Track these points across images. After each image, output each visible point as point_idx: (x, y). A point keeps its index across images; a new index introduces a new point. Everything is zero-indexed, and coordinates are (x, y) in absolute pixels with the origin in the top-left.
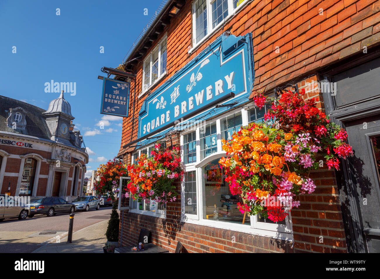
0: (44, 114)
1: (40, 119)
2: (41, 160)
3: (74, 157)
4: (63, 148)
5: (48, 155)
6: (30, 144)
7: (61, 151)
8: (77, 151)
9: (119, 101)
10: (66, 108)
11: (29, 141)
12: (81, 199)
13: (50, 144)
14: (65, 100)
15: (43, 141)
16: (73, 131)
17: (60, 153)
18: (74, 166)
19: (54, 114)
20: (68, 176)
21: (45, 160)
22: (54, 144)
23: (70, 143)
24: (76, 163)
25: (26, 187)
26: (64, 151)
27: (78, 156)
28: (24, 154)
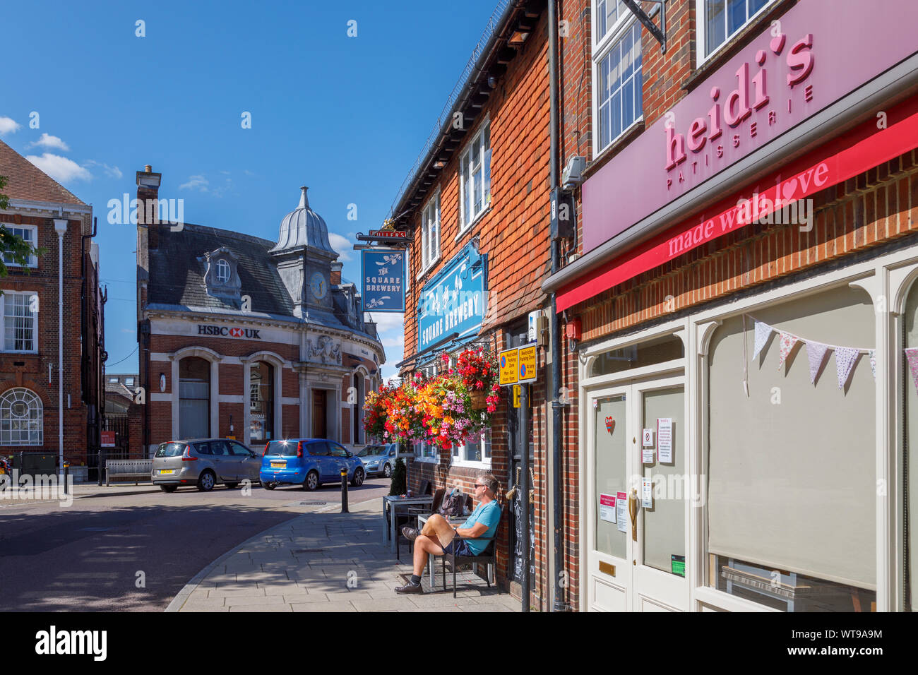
0: (272, 253)
1: (266, 267)
2: (282, 365)
3: (349, 352)
4: (321, 334)
5: (292, 352)
6: (255, 331)
7: (319, 341)
8: (354, 336)
9: (389, 287)
10: (317, 234)
11: (251, 323)
12: (374, 452)
13: (293, 328)
14: (311, 211)
15: (278, 321)
16: (340, 287)
17: (316, 346)
18: (351, 373)
19: (293, 252)
20: (341, 399)
21: (288, 365)
22: (301, 326)
23: (336, 320)
24: (355, 367)
25: (260, 424)
26: (324, 340)
27: (357, 348)
28: (248, 355)
